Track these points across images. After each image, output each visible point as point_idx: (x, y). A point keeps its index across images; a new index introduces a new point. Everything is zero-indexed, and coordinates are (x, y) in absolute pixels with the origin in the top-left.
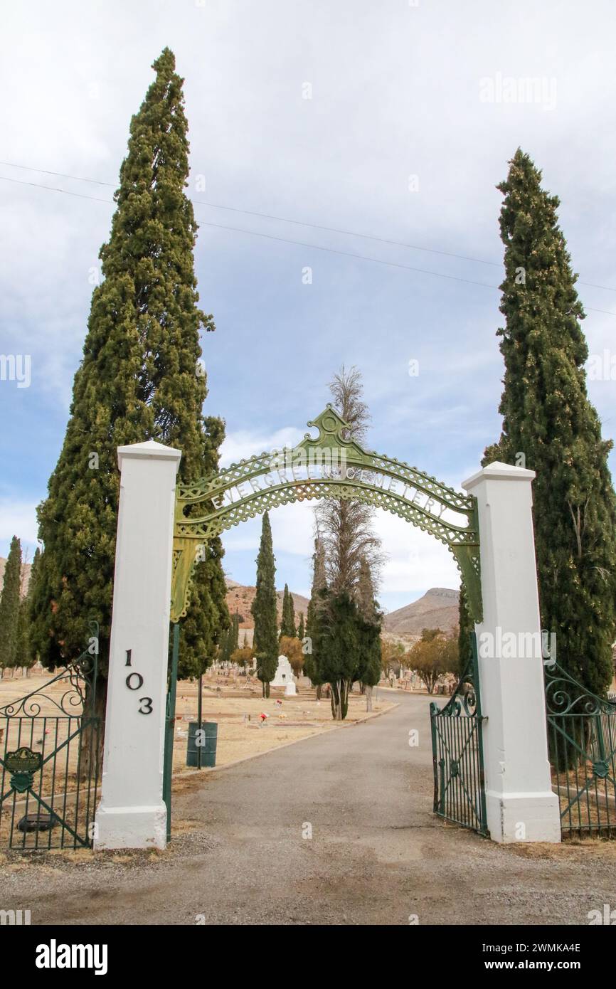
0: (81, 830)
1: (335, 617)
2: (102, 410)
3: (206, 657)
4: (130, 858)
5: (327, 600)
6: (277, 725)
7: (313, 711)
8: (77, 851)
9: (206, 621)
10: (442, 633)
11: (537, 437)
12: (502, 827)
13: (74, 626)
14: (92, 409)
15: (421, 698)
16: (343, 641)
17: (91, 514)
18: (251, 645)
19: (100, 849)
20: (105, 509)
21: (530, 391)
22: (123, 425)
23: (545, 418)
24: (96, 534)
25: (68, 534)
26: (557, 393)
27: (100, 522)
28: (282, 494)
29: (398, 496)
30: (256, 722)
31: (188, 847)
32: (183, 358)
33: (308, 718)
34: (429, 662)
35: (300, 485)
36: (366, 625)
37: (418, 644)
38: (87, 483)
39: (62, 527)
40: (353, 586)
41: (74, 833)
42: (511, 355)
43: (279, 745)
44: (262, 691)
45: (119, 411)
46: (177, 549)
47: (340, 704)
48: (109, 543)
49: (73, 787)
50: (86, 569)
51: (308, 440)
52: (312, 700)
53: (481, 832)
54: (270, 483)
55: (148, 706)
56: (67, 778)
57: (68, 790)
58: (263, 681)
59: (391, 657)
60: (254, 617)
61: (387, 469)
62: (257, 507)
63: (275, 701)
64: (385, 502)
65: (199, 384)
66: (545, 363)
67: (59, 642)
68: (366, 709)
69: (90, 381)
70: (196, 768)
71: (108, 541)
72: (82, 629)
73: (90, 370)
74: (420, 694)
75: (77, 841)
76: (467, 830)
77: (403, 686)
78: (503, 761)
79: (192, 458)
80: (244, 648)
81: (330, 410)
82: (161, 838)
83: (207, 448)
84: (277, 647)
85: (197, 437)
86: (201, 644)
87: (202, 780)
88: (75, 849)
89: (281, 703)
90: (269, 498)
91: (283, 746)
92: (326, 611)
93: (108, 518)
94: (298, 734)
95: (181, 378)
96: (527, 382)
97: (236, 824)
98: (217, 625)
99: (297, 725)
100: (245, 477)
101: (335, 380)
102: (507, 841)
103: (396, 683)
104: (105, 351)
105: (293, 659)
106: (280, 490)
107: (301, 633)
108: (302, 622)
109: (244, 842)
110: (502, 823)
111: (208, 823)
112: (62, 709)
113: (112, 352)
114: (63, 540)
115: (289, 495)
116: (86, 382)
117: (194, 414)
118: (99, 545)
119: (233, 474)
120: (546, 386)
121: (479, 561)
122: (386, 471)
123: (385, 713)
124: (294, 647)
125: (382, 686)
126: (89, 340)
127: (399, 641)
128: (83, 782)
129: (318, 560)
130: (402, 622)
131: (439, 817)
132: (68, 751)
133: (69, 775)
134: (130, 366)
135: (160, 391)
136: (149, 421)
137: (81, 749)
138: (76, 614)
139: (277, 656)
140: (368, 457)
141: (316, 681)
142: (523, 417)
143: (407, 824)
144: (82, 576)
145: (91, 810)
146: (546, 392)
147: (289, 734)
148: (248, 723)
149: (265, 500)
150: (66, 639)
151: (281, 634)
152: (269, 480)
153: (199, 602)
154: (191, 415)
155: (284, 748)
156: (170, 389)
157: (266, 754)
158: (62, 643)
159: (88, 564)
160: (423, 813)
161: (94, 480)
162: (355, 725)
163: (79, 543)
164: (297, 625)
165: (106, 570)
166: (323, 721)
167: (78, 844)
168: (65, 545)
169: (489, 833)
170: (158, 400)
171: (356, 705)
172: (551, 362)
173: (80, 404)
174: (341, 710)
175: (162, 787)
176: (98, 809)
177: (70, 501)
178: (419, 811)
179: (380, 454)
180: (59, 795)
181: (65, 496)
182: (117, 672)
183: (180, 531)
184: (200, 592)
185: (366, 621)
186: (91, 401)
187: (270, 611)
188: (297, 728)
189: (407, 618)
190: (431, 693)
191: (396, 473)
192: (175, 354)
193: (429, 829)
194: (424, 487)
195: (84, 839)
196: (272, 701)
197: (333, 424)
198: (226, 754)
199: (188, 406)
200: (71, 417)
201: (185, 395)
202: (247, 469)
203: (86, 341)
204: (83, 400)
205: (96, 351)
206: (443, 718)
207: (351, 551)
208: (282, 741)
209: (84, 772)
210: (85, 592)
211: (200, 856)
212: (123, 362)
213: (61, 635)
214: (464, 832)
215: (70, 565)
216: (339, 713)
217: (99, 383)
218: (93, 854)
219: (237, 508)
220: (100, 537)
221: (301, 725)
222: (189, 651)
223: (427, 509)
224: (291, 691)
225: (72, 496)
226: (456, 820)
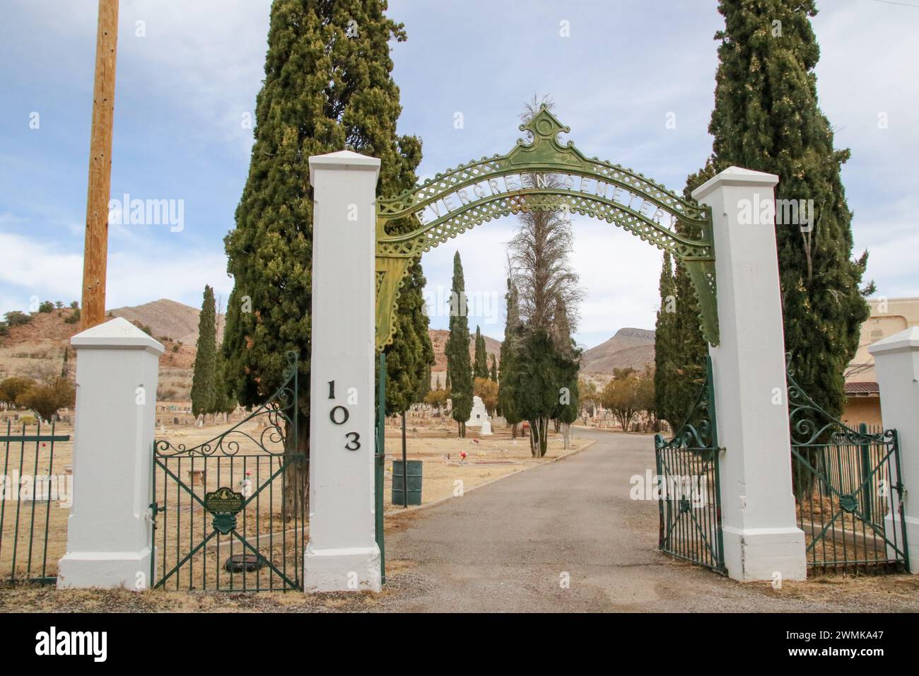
0: (290, 571)
1: (533, 354)
2: (289, 130)
3: (411, 391)
4: (344, 602)
5: (524, 337)
6: (477, 463)
7: (510, 449)
8: (287, 594)
9: (410, 355)
10: (635, 372)
11: (762, 148)
12: (743, 565)
13: (270, 362)
14: (278, 130)
15: (616, 435)
16: (542, 378)
17: (282, 242)
18: (444, 387)
19: (311, 592)
20: (297, 236)
21: (755, 99)
22: (312, 146)
23: (772, 128)
24: (288, 264)
25: (259, 264)
26: (785, 99)
27: (292, 251)
28: (494, 207)
29: (623, 206)
30: (455, 460)
31: (405, 589)
32: (373, 72)
33: (507, 456)
34: (623, 400)
35: (514, 196)
36: (565, 362)
37: (612, 382)
38: (276, 209)
39: (252, 258)
40: (550, 323)
41: (283, 576)
42: (731, 60)
43: (482, 483)
44: (458, 431)
45: (307, 131)
46: (378, 270)
47: (539, 441)
48: (302, 273)
49: (278, 527)
50: (280, 301)
51: (521, 146)
52: (508, 439)
53: (720, 571)
54: (481, 195)
55: (355, 441)
56: (271, 518)
57: (274, 530)
58: (459, 421)
59: (585, 395)
60: (448, 358)
61: (610, 177)
62: (466, 221)
63: (472, 440)
64: (609, 213)
65: (391, 101)
66: (771, 66)
67: (256, 379)
68: (563, 446)
69: (274, 100)
70: (403, 506)
71: (302, 271)
72: (279, 364)
73: (273, 89)
74: (615, 432)
75: (287, 584)
76: (700, 568)
77: (597, 425)
78: (744, 495)
79: (388, 180)
80: (437, 390)
81: (544, 111)
82: (375, 580)
83: (403, 169)
84: (471, 388)
85: (392, 156)
86: (405, 378)
87: (410, 519)
88: (285, 592)
89: (477, 442)
90: (480, 212)
91: (486, 484)
92: (523, 349)
93: (301, 246)
94: (499, 472)
95: (372, 93)
96: (751, 89)
97: (451, 564)
98: (421, 359)
99: (497, 463)
100: (452, 188)
101: (528, 110)
102: (749, 579)
103: (589, 422)
104: (288, 67)
105: (486, 399)
106: (492, 202)
107: (494, 374)
108: (494, 363)
109: (464, 583)
110: (743, 560)
111: (421, 563)
112: (262, 447)
113: (296, 68)
114: (254, 272)
115: (502, 208)
116: (269, 102)
117: (388, 132)
118: (293, 275)
119: (439, 185)
120: (772, 93)
121: (715, 279)
122: (609, 179)
123: (583, 450)
124: (488, 387)
125: (577, 425)
126: (270, 57)
127: (590, 381)
128: (289, 522)
129: (511, 300)
130: (593, 362)
131: (664, 553)
132: (271, 491)
133: (273, 515)
134: (316, 82)
135: (350, 108)
136: (340, 140)
137: (285, 490)
138: (272, 349)
139: (472, 396)
140: (588, 163)
141: (512, 421)
142: (745, 128)
143: (633, 562)
144: (276, 309)
145: (299, 550)
146: (771, 99)
147: (491, 472)
148: (448, 462)
149: (475, 213)
150: (262, 376)
151: (475, 375)
152: (478, 190)
153: (402, 333)
154: (385, 133)
155: (488, 485)
156: (361, 105)
157: (471, 492)
158: (259, 380)
159: (282, 296)
160: (648, 550)
161: (284, 206)
162: (555, 462)
163: (271, 274)
164: (489, 366)
165: (301, 302)
166: (523, 458)
167: (288, 586)
168: (257, 277)
169: (726, 571)
170: (349, 117)
171: (555, 443)
172: (779, 66)
173: (264, 127)
174: (540, 447)
175: (374, 527)
176: (307, 551)
177: (259, 230)
178: (643, 548)
179: (602, 160)
180: (264, 536)
181: (254, 226)
182: (319, 406)
183: (383, 250)
184: (402, 323)
185: (564, 358)
186: (276, 121)
187: (464, 352)
188: (498, 465)
189: (598, 358)
190: (625, 430)
191: (620, 181)
192: (364, 67)
193: (658, 567)
194: (652, 196)
195: (294, 580)
196: (467, 441)
197: (548, 126)
198: (431, 492)
199: (381, 123)
200: (256, 141)
201: (377, 112)
202: (454, 180)
203: (268, 58)
204: (268, 122)
205: (279, 69)
206: (670, 451)
207: (548, 287)
208: (486, 479)
209: (288, 512)
210: (280, 326)
211: (419, 598)
212: (309, 77)
213: (256, 372)
214: (698, 569)
215: (263, 298)
216: (538, 451)
217: (283, 102)
218: (304, 598)
219: (444, 222)
220: (293, 267)
221: (501, 462)
222: (392, 385)
223: (656, 221)
224: (486, 431)
225: (261, 224)
226: (686, 558)
